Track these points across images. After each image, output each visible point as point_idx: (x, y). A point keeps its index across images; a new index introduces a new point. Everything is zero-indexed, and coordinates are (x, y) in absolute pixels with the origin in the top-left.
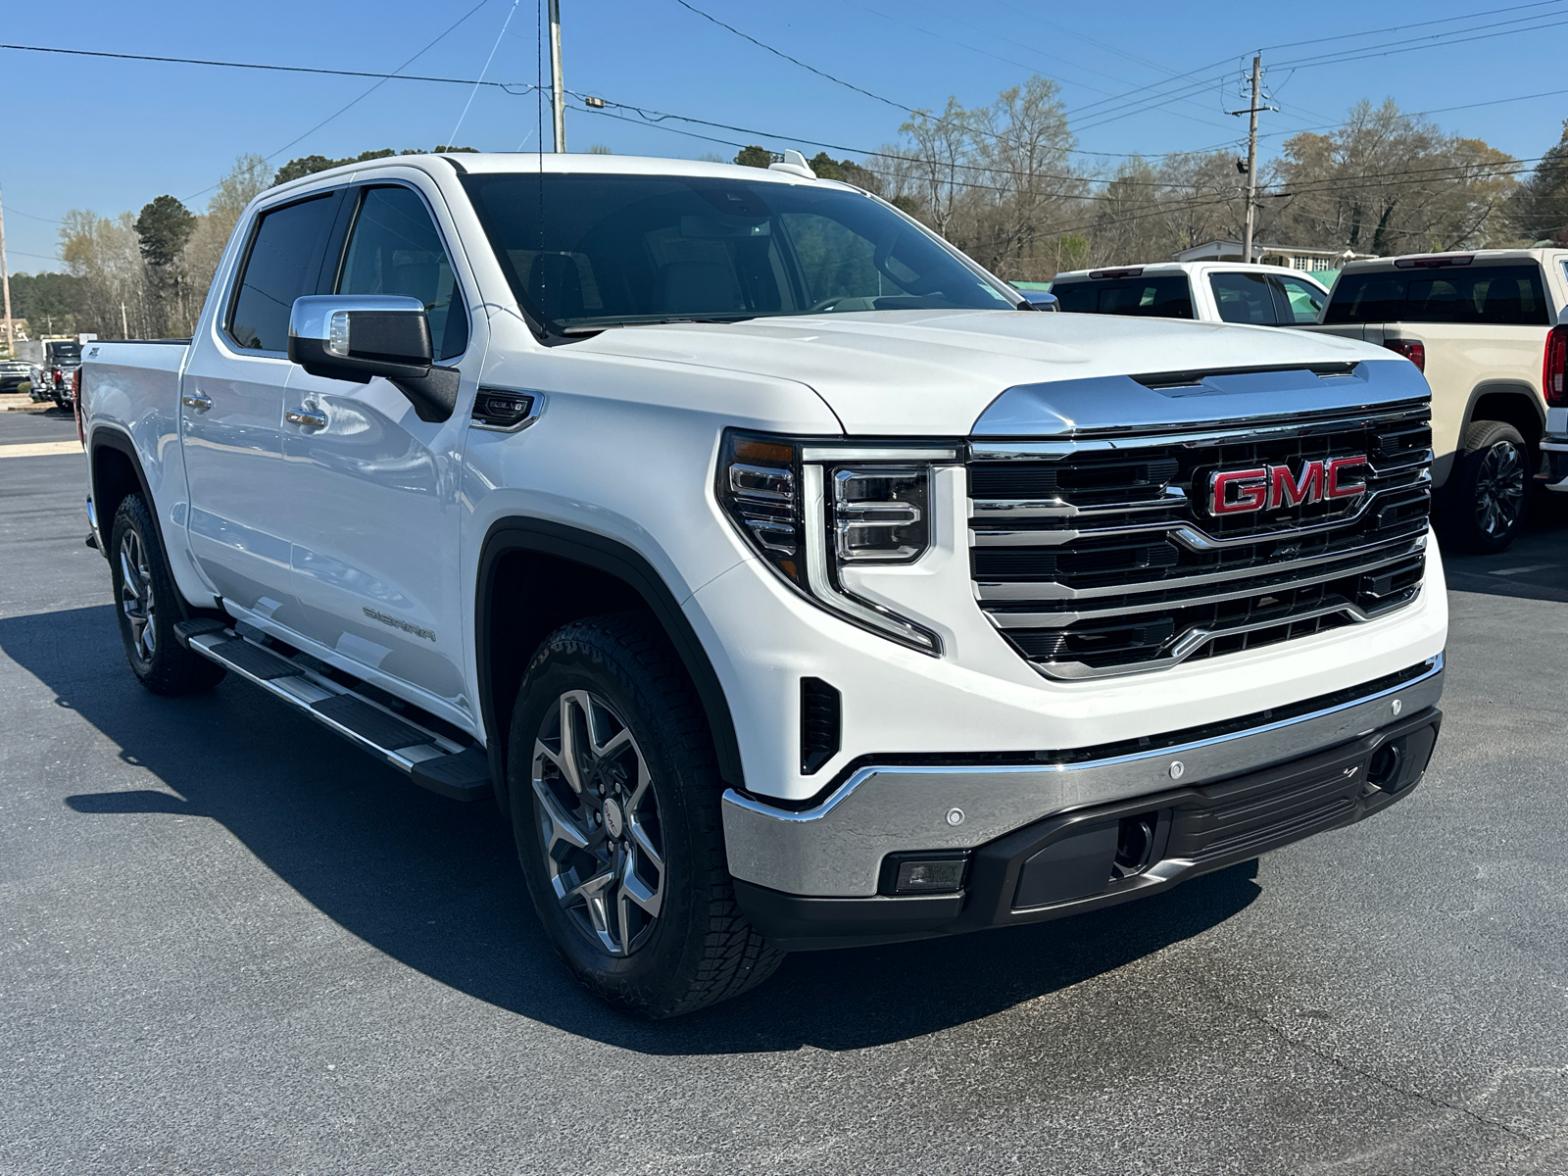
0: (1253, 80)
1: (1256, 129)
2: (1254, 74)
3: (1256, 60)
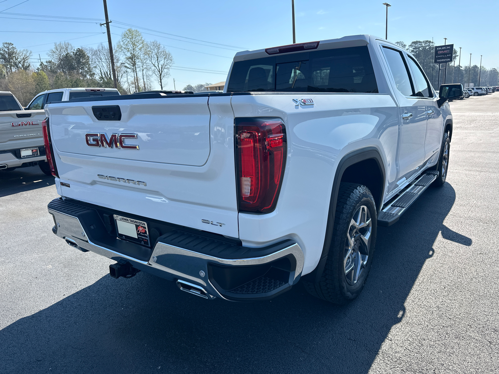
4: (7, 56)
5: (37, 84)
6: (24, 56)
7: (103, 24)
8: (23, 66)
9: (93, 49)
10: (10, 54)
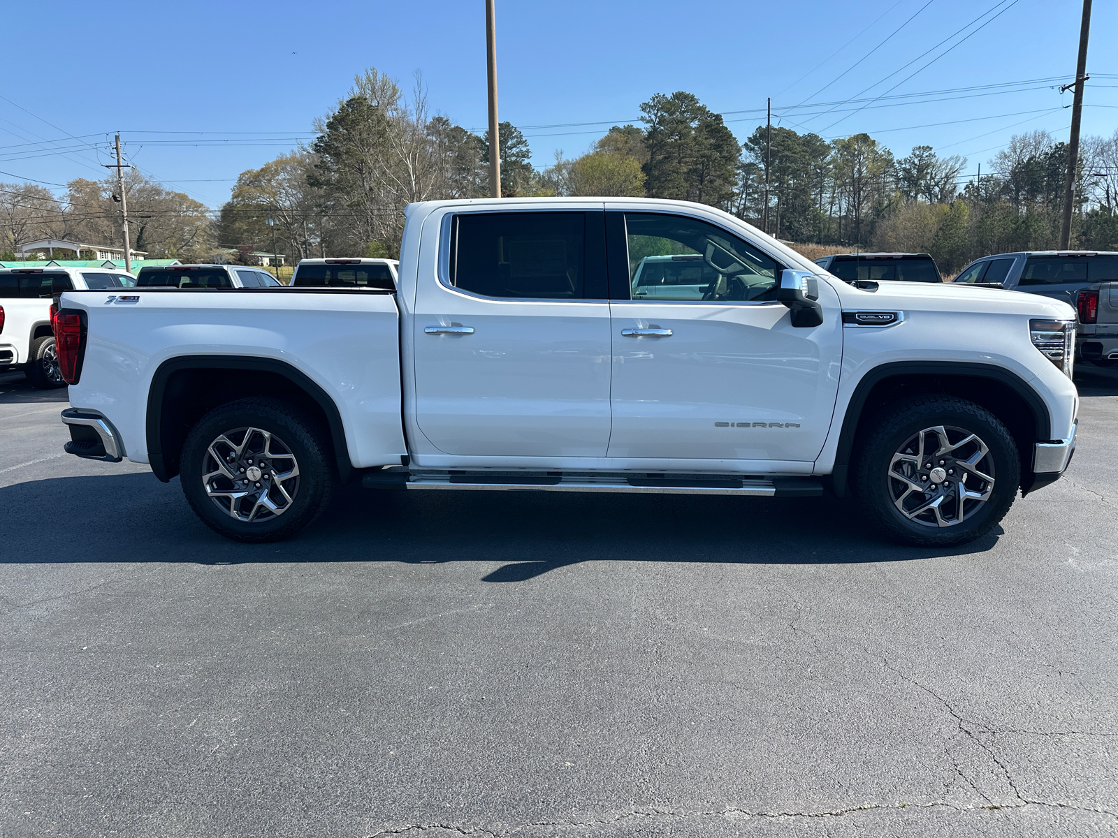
0: (116, 148)
1: (122, 177)
2: (117, 145)
3: (117, 137)
4: (915, 172)
5: (941, 229)
6: (947, 171)
7: (1068, 87)
8: (942, 190)
9: (1101, 140)
10: (921, 169)
